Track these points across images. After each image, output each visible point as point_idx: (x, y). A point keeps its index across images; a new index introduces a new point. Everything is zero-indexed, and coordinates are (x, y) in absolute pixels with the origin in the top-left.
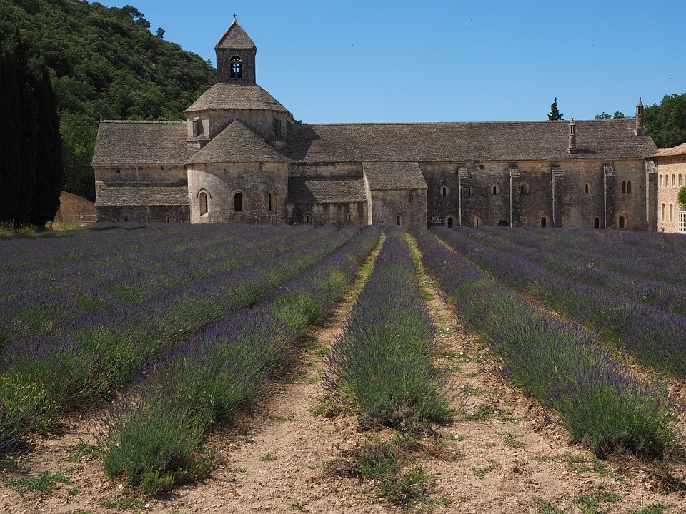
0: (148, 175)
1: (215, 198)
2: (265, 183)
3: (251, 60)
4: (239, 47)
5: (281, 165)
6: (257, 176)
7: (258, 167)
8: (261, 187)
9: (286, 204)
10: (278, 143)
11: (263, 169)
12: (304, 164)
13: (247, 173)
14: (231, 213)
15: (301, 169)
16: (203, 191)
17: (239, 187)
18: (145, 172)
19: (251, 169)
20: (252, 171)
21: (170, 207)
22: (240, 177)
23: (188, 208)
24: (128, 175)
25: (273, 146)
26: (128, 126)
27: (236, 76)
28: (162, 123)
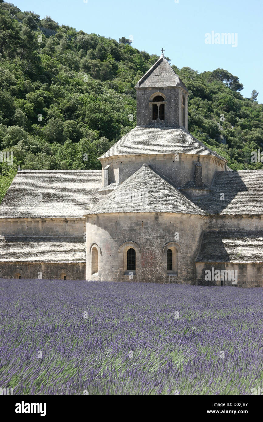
0: (51, 228)
1: (105, 254)
2: (162, 237)
3: (175, 100)
4: (162, 86)
5: (185, 216)
6: (153, 229)
7: (153, 218)
8: (157, 242)
9: (193, 264)
10: (196, 192)
11: (160, 220)
12: (223, 217)
13: (140, 225)
14: (121, 271)
15: (220, 222)
16: (94, 246)
17: (130, 241)
18: (48, 224)
19: (144, 221)
20: (146, 224)
21: (66, 264)
22: (132, 230)
23: (84, 266)
24: (30, 228)
25: (188, 196)
26: (44, 176)
27: (159, 119)
28: (80, 173)
